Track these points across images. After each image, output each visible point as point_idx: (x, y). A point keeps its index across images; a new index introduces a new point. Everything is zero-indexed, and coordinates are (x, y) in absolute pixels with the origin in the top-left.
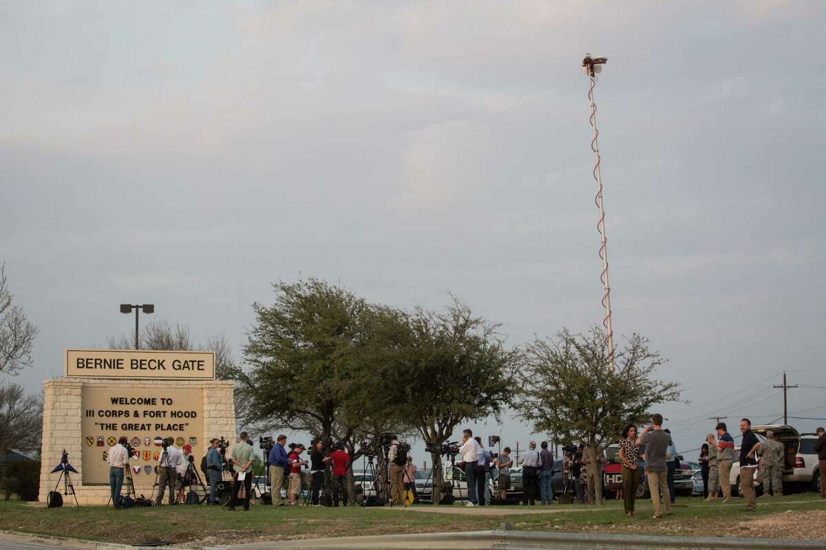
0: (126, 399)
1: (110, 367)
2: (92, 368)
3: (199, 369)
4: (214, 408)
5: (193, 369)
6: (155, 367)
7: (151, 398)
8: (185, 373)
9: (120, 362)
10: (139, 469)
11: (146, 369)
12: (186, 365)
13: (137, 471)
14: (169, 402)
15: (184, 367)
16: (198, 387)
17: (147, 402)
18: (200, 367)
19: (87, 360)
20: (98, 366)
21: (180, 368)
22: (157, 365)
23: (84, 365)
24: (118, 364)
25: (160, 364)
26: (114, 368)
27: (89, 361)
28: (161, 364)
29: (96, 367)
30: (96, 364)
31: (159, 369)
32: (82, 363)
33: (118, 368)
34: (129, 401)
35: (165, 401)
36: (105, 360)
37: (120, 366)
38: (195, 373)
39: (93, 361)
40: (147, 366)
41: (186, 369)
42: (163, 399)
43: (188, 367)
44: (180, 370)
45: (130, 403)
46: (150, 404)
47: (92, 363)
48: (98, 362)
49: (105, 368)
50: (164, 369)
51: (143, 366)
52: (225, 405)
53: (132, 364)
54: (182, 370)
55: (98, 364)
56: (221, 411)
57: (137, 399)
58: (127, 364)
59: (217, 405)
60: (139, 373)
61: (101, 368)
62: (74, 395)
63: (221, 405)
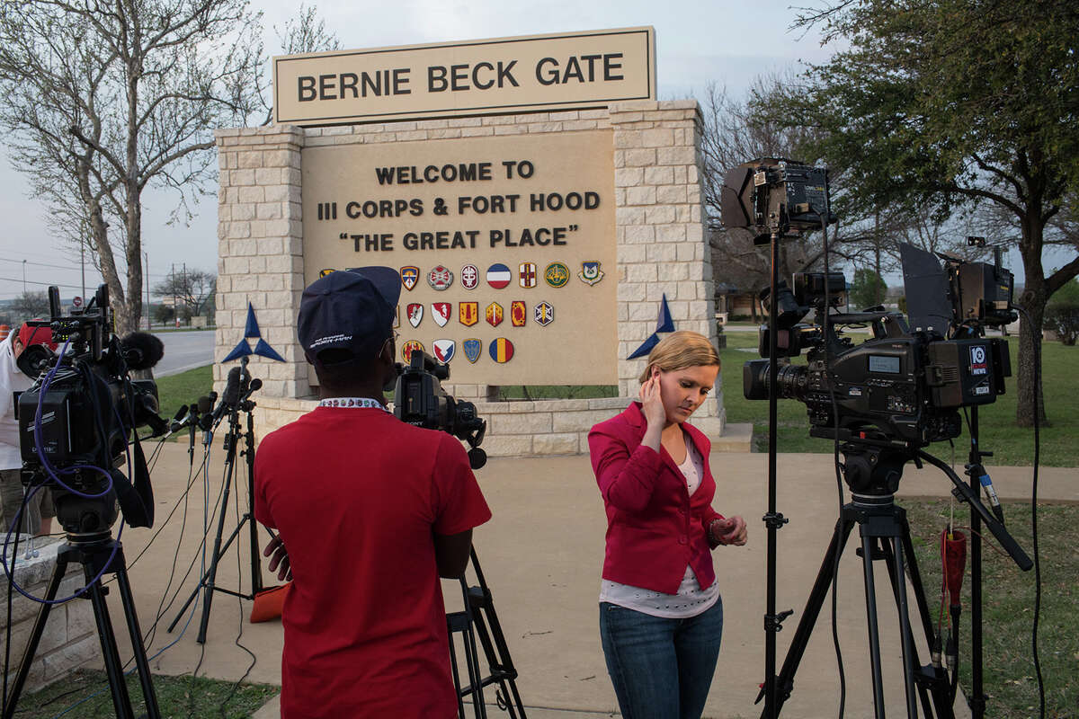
0: (414, 168)
1: (378, 92)
2: (334, 97)
3: (607, 78)
4: (638, 179)
5: (592, 79)
6: (492, 83)
7: (478, 162)
8: (572, 91)
9: (401, 76)
10: (450, 350)
11: (467, 88)
12: (573, 70)
14: (526, 170)
15: (568, 75)
16: (603, 125)
17: (468, 173)
18: (613, 72)
19: (322, 78)
20: (349, 92)
21: (556, 80)
22: (494, 75)
23: (314, 92)
24: (396, 81)
25: (504, 73)
26: (387, 93)
27: (327, 82)
28: (507, 73)
29: (343, 96)
30: (343, 87)
31: (501, 85)
32: (310, 88)
33: (397, 92)
34: (420, 175)
35: (515, 169)
36: (365, 76)
37: (401, 87)
38: (598, 89)
39: (337, 82)
40: (469, 82)
41: (574, 81)
42: (509, 165)
43: (579, 75)
44: (558, 82)
45: (424, 178)
46: (474, 179)
47: (333, 86)
48: (349, 81)
49: (364, 95)
50: (515, 84)
51: (460, 83)
52: (671, 168)
53: (431, 79)
54: (563, 82)
55: (349, 86)
56: (657, 186)
57: (440, 168)
58: (418, 81)
59: (647, 169)
60: (448, 100)
61: (356, 95)
62: (273, 167)
63: (657, 168)
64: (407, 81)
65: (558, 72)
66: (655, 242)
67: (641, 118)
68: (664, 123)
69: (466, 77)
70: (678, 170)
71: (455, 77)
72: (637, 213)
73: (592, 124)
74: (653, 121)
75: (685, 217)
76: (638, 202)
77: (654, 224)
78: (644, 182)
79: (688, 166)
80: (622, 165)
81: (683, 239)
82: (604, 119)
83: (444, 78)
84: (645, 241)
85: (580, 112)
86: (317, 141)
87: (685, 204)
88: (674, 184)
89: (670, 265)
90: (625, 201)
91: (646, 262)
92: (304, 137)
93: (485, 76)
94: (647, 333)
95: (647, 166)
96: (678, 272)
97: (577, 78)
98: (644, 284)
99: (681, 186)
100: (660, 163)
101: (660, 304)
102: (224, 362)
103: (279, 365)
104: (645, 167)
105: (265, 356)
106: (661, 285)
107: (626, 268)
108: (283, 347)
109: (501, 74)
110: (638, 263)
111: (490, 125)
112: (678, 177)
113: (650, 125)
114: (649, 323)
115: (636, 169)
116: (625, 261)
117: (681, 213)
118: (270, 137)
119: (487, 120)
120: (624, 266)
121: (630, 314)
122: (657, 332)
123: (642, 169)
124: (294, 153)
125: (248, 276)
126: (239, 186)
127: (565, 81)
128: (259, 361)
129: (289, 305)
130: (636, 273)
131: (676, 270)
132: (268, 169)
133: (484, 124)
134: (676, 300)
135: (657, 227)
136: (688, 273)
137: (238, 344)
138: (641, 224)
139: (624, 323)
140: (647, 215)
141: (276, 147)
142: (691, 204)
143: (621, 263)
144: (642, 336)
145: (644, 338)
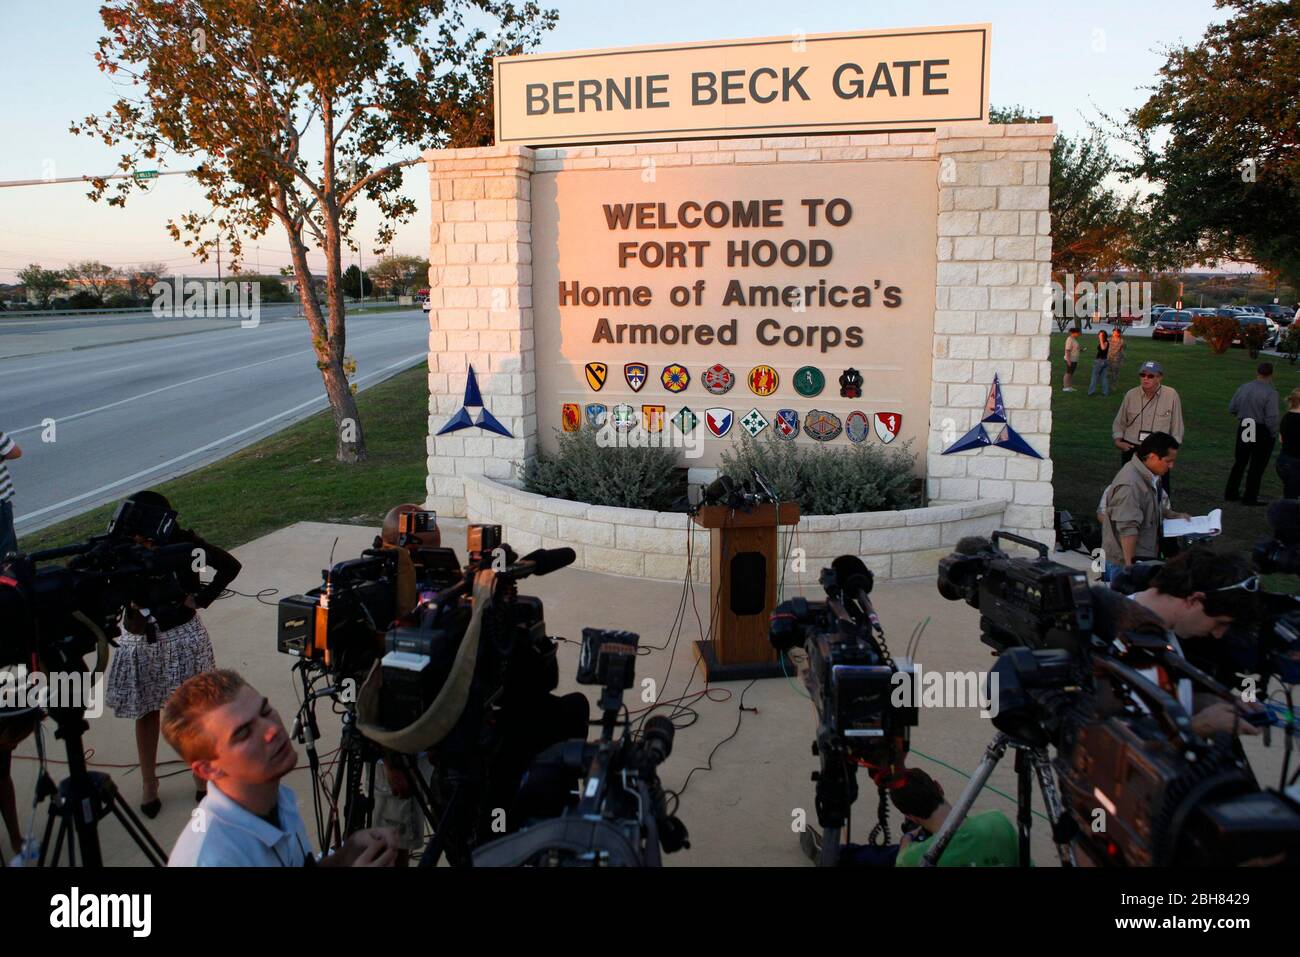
1: (626, 104)
2: (571, 110)
3: (927, 91)
4: (970, 227)
5: (906, 92)
6: (775, 94)
7: (761, 198)
8: (879, 107)
9: (656, 84)
10: (727, 421)
11: (742, 101)
12: (882, 81)
13: (719, 424)
15: (875, 87)
16: (920, 152)
17: (745, 214)
18: (934, 84)
19: (557, 86)
20: (590, 104)
21: (859, 92)
22: (777, 85)
23: (546, 104)
24: (651, 91)
25: (791, 82)
26: (639, 105)
27: (562, 91)
28: (795, 82)
29: (582, 109)
30: (583, 97)
31: (786, 98)
32: (541, 98)
33: (651, 104)
34: (672, 216)
36: (611, 84)
37: (657, 98)
38: (916, 106)
39: (575, 90)
40: (745, 93)
41: (882, 95)
42: (812, 204)
43: (890, 87)
44: (861, 96)
45: (677, 221)
46: (756, 225)
47: (569, 96)
48: (590, 90)
49: (610, 107)
50: (805, 97)
51: (733, 94)
52: (1016, 214)
53: (696, 88)
54: (868, 96)
55: (590, 97)
56: (996, 237)
57: (704, 206)
58: (679, 91)
59: (983, 215)
60: (718, 115)
61: (599, 108)
62: (497, 199)
63: (998, 213)
64: (664, 90)
65: (862, 81)
66: (989, 309)
67: (980, 147)
68: (1010, 154)
69: (740, 86)
70: (1025, 216)
71: (726, 87)
72: (969, 271)
73: (906, 152)
74: (996, 151)
75: (1030, 279)
76: (968, 256)
77: (988, 286)
78: (978, 232)
79: (1038, 212)
80: (950, 207)
81: (1026, 306)
82: (924, 146)
83: (712, 88)
84: (974, 308)
85: (891, 135)
86: (551, 166)
87: (1029, 261)
88: (1018, 234)
89: (1007, 338)
90: (952, 255)
91: (975, 334)
92: (534, 159)
93: (766, 85)
94: (970, 423)
95: (984, 210)
96: (1015, 348)
97: (886, 92)
98: (970, 362)
99: (1028, 238)
100: (1000, 208)
101: (990, 387)
102: (440, 434)
103: (504, 440)
104: (980, 211)
105: (488, 429)
106: (993, 364)
107: (948, 340)
108: (510, 419)
109: (787, 84)
110: (964, 335)
111: (771, 149)
112: (1025, 226)
113: (992, 156)
114: (973, 410)
115: (970, 214)
116: (947, 331)
117: (1025, 272)
118: (494, 160)
119: (768, 141)
120: (945, 338)
121: (950, 398)
122: (983, 421)
123: (977, 213)
124: (522, 180)
125: (467, 333)
126: (455, 222)
127: (871, 94)
128: (482, 434)
129: (516, 370)
130: (961, 347)
131: (1013, 345)
132: (492, 201)
133: (765, 147)
134: (1011, 383)
135: (993, 290)
136: (1030, 348)
137: (455, 413)
138: (971, 285)
139: (942, 410)
140: (980, 273)
141: (501, 173)
142: (1039, 262)
143: (942, 334)
144: (963, 426)
145: (966, 429)
